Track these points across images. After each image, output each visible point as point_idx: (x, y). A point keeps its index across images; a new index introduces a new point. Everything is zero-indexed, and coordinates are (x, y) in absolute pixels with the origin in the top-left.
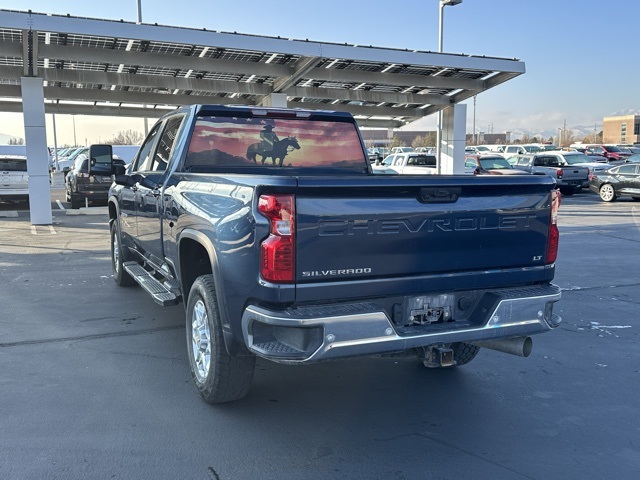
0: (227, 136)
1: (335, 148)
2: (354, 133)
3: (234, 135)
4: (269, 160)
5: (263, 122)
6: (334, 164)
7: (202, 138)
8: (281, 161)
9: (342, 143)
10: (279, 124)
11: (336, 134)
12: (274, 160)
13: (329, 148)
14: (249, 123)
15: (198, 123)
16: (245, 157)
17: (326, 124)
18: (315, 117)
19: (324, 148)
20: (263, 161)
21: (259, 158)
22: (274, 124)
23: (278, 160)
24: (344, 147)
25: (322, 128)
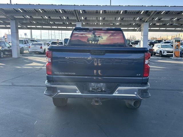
0: (81, 36)
1: (115, 39)
2: (122, 34)
3: (84, 35)
4: (93, 42)
5: (92, 31)
6: (114, 43)
7: (74, 36)
8: (97, 43)
9: (117, 37)
10: (97, 32)
11: (115, 35)
12: (95, 42)
13: (113, 39)
14: (88, 32)
15: (74, 32)
16: (86, 41)
17: (112, 32)
18: (108, 30)
19: (111, 39)
20: (92, 42)
21: (90, 42)
22: (96, 32)
23: (96, 42)
24: (118, 39)
25: (111, 33)
